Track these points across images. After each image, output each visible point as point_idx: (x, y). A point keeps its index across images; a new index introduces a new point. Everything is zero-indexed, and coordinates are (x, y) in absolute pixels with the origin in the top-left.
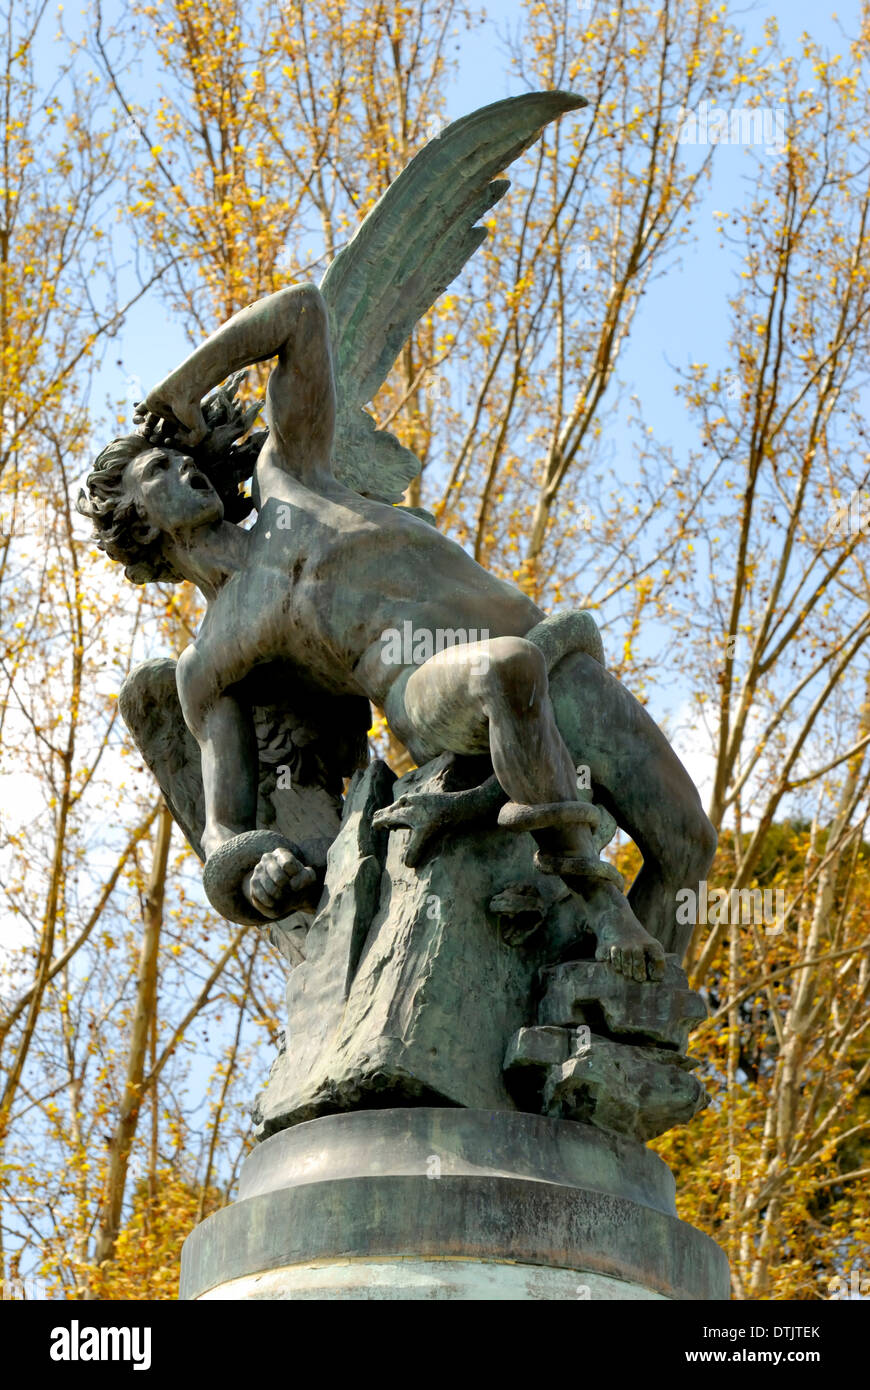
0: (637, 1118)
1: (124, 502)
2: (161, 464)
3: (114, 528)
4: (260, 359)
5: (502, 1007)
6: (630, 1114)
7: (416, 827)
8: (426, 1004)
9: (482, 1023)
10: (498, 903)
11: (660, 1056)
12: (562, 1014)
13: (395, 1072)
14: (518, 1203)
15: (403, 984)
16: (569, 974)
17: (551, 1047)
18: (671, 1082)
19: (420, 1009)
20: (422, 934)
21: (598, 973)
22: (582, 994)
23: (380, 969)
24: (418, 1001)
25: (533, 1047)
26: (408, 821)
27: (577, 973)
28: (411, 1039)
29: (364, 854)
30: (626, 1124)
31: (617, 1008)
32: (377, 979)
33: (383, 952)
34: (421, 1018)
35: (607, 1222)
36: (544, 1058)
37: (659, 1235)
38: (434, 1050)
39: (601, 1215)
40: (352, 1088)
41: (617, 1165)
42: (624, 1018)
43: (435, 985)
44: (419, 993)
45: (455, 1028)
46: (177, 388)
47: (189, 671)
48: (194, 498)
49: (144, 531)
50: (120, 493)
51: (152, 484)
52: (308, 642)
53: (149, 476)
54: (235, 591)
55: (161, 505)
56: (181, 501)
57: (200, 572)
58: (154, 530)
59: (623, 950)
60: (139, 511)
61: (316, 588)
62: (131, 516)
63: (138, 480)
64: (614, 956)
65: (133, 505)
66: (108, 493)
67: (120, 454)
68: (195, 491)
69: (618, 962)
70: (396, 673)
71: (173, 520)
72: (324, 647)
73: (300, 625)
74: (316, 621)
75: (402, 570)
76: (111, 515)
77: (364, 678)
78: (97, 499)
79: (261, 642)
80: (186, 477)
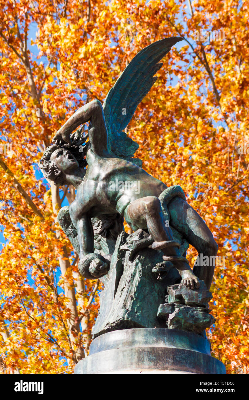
0: (194, 327)
1: (51, 165)
2: (61, 153)
5: (157, 298)
6: (192, 326)
7: (131, 250)
8: (135, 299)
9: (151, 304)
10: (154, 270)
11: (200, 309)
12: (173, 299)
13: (125, 319)
14: (159, 353)
15: (128, 294)
16: (174, 288)
17: (169, 309)
18: (203, 316)
19: (132, 301)
20: (133, 280)
21: (181, 288)
22: (177, 294)
23: (122, 290)
24: (132, 299)
25: (164, 309)
26: (128, 249)
27: (176, 288)
28: (130, 310)
29: (118, 258)
30: (191, 329)
31: (187, 297)
32: (121, 293)
33: (123, 286)
34: (133, 304)
35: (184, 357)
36: (167, 312)
37: (200, 359)
38: (137, 312)
39: (183, 355)
40: (114, 324)
41: (189, 340)
42: (189, 300)
43: (137, 294)
44: (132, 296)
45: (143, 305)
46: (63, 132)
47: (72, 210)
48: (70, 162)
49: (57, 172)
50: (50, 162)
51: (59, 159)
52: (102, 200)
53: (57, 156)
54: (82, 187)
55: (61, 165)
56: (66, 163)
57: (73, 182)
58: (60, 172)
59: (188, 281)
60: (55, 167)
61: (103, 185)
62: (53, 168)
63: (55, 158)
64: (185, 282)
65: (53, 165)
66: (47, 162)
67: (50, 151)
68: (70, 160)
69: (186, 284)
70: (126, 207)
71: (64, 168)
72: (106, 201)
73: (99, 195)
74: (104, 194)
75: (126, 178)
76: (48, 168)
77: (118, 208)
78: (44, 164)
79: (90, 201)
80: (67, 157)
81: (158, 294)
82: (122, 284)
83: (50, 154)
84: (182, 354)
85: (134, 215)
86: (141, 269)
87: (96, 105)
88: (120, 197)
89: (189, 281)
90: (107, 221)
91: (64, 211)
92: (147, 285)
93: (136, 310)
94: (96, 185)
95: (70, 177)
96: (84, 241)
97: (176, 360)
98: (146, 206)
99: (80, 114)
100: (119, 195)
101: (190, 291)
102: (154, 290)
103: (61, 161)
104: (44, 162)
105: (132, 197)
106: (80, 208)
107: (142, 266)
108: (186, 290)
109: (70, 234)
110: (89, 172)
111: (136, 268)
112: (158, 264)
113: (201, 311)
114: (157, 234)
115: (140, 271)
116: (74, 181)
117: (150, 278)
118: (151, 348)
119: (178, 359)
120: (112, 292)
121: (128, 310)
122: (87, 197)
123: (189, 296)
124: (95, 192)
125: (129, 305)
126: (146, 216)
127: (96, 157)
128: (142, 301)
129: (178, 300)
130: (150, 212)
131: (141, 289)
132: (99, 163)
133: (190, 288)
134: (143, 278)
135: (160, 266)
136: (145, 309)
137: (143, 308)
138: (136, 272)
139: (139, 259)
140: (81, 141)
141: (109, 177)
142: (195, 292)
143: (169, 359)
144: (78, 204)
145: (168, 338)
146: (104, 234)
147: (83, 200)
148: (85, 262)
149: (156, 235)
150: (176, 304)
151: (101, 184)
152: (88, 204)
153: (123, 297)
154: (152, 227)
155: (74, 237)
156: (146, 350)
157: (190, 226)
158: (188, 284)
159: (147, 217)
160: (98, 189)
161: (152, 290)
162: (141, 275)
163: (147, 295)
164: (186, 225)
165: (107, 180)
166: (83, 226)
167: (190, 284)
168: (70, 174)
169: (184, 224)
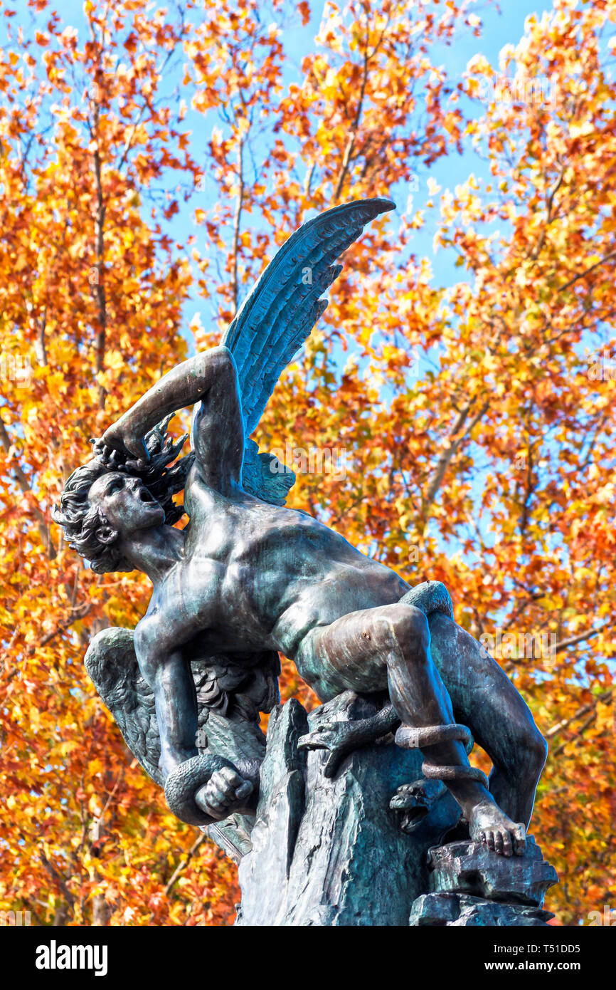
1: (91, 513)
2: (117, 485)
3: (83, 534)
4: (189, 403)
5: (404, 879)
7: (332, 747)
8: (351, 880)
9: (391, 893)
10: (396, 802)
11: (527, 912)
12: (449, 883)
15: (332, 865)
16: (455, 853)
17: (446, 908)
19: (346, 884)
20: (342, 827)
21: (477, 852)
22: (466, 867)
23: (311, 854)
24: (344, 878)
25: (433, 908)
26: (326, 744)
27: (461, 852)
28: (342, 907)
29: (290, 770)
31: (493, 877)
32: (310, 863)
33: (313, 842)
34: (348, 890)
36: (441, 916)
38: (359, 914)
42: (498, 884)
43: (356, 865)
44: (344, 871)
45: (373, 897)
46: (128, 427)
47: (144, 638)
48: (144, 509)
49: (107, 534)
50: (87, 507)
51: (112, 499)
52: (236, 612)
53: (109, 493)
54: (178, 577)
55: (119, 515)
56: (135, 512)
57: (149, 563)
58: (114, 534)
59: (495, 833)
60: (102, 520)
61: (241, 572)
62: (96, 523)
63: (101, 497)
64: (488, 838)
65: (97, 515)
66: (78, 507)
67: (85, 478)
68: (145, 503)
69: (492, 843)
70: (303, 633)
71: (129, 525)
72: (248, 615)
73: (229, 600)
74: (243, 597)
75: (304, 556)
76: (81, 523)
77: (280, 637)
78: (69, 512)
79: (200, 614)
80: (137, 494)
81: (405, 867)
82: (309, 836)
83: (88, 487)
85: (347, 654)
86: (361, 798)
87: (222, 361)
88: (287, 605)
89: (500, 835)
90: (230, 672)
91: (108, 640)
92: (378, 842)
93: (356, 909)
94: (221, 574)
95: (144, 550)
96: (176, 722)
98: (392, 629)
99: (178, 382)
100: (284, 600)
101: (499, 862)
102: (394, 855)
103: (120, 506)
104: (69, 506)
105: (322, 606)
106: (167, 631)
107: (364, 790)
108: (491, 858)
109: (120, 704)
110: (200, 538)
111: (346, 795)
112: (405, 787)
113: (530, 915)
114: (418, 706)
115: (359, 805)
116: (153, 561)
117: (384, 824)
120: (278, 859)
121: (337, 907)
122: (195, 605)
123: (500, 875)
124: (219, 592)
125: (337, 894)
126: (389, 656)
127: (216, 499)
128: (369, 884)
129: (465, 886)
130: (402, 645)
131: (365, 853)
132: (228, 513)
133: (502, 855)
134: (368, 824)
135: (410, 793)
136: (378, 905)
137: (372, 903)
138: (348, 807)
139: (354, 771)
140: (166, 455)
141: (257, 553)
142: (513, 866)
144: (162, 623)
146: (220, 707)
147: (182, 610)
148: (185, 777)
149: (411, 709)
150: (464, 898)
151: (234, 570)
152: (194, 624)
153: (318, 873)
154: (405, 685)
155: (129, 712)
158: (496, 841)
159: (391, 658)
160: (228, 583)
161: (391, 855)
162: (362, 815)
163: (380, 868)
164: (465, 687)
165: (254, 559)
166: (175, 681)
167: (501, 844)
168: (141, 540)
169: (461, 685)
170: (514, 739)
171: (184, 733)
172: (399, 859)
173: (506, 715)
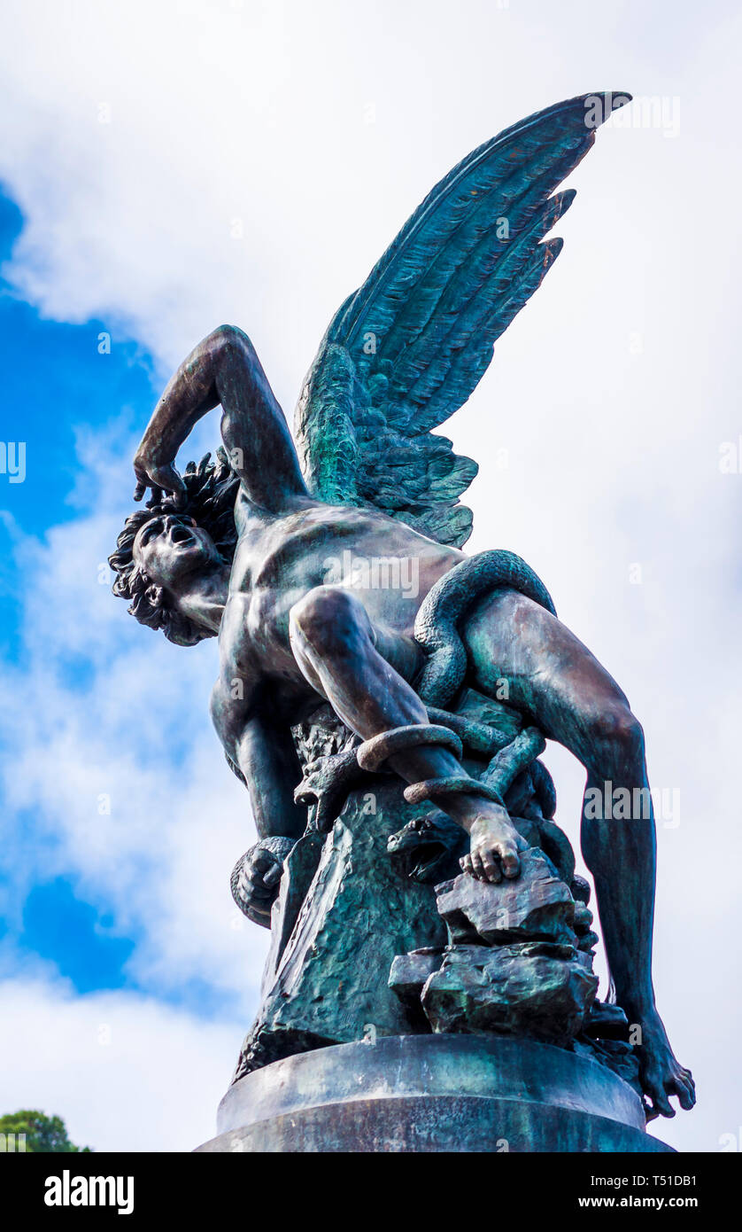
1: (133, 576)
2: (156, 531)
6: (502, 1013)
7: (319, 792)
8: (316, 957)
11: (526, 950)
13: (274, 1028)
14: (353, 1124)
15: (300, 943)
18: (538, 972)
19: (309, 964)
20: (323, 892)
21: (460, 886)
24: (310, 956)
25: (405, 972)
28: (295, 994)
30: (507, 1025)
31: (480, 913)
34: (308, 971)
35: (450, 1123)
36: (416, 980)
37: (518, 1125)
38: (320, 999)
39: (443, 1118)
40: (252, 1055)
41: (497, 1066)
42: (486, 922)
43: (326, 936)
44: (311, 948)
45: (349, 973)
46: (145, 454)
48: (175, 551)
49: (153, 594)
50: (131, 567)
51: (147, 550)
53: (146, 543)
55: (154, 567)
56: (167, 558)
57: (202, 618)
59: (473, 856)
60: (144, 578)
61: (261, 599)
62: (140, 585)
63: (141, 549)
64: (466, 865)
65: (139, 575)
68: (177, 545)
69: (471, 869)
71: (168, 577)
73: (258, 638)
74: (267, 630)
76: (128, 588)
80: (170, 535)
83: (131, 542)
84: (441, 1113)
86: (350, 849)
92: (371, 902)
93: (316, 994)
94: (246, 608)
95: (192, 602)
97: (417, 1137)
99: (178, 385)
101: (485, 892)
102: (397, 914)
103: (153, 555)
104: (118, 571)
106: (227, 696)
108: (476, 890)
111: (335, 850)
113: (532, 954)
115: (347, 858)
116: (205, 612)
117: (387, 876)
118: (326, 1108)
119: (424, 1134)
121: (286, 997)
122: (232, 655)
124: (246, 631)
125: (294, 979)
127: (250, 516)
128: (346, 958)
129: (460, 933)
131: (346, 918)
132: (252, 530)
133: (485, 881)
134: (356, 880)
135: (411, 829)
136: (355, 982)
137: (346, 982)
138: (335, 865)
139: (348, 816)
142: (503, 894)
143: (392, 1138)
145: (410, 1068)
147: (227, 666)
151: (257, 598)
152: (242, 679)
156: (310, 1119)
157: (535, 679)
158: (475, 866)
160: (252, 618)
161: (391, 915)
162: (348, 871)
163: (370, 934)
164: (523, 676)
165: (273, 579)
166: (252, 756)
167: (480, 868)
168: (188, 590)
169: (517, 675)
170: (586, 729)
171: (270, 818)
172: (404, 918)
173: (571, 700)
